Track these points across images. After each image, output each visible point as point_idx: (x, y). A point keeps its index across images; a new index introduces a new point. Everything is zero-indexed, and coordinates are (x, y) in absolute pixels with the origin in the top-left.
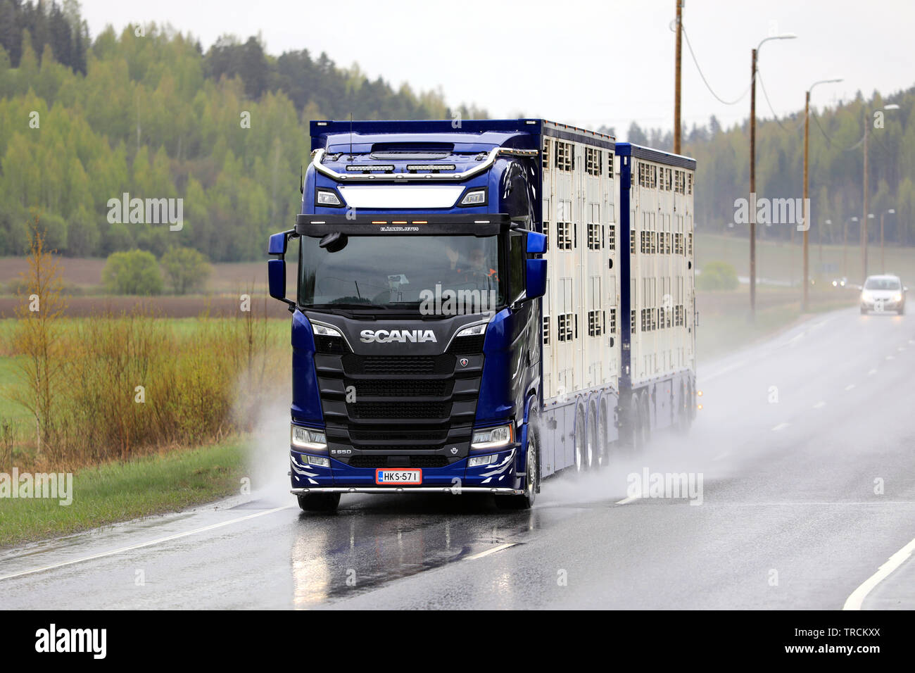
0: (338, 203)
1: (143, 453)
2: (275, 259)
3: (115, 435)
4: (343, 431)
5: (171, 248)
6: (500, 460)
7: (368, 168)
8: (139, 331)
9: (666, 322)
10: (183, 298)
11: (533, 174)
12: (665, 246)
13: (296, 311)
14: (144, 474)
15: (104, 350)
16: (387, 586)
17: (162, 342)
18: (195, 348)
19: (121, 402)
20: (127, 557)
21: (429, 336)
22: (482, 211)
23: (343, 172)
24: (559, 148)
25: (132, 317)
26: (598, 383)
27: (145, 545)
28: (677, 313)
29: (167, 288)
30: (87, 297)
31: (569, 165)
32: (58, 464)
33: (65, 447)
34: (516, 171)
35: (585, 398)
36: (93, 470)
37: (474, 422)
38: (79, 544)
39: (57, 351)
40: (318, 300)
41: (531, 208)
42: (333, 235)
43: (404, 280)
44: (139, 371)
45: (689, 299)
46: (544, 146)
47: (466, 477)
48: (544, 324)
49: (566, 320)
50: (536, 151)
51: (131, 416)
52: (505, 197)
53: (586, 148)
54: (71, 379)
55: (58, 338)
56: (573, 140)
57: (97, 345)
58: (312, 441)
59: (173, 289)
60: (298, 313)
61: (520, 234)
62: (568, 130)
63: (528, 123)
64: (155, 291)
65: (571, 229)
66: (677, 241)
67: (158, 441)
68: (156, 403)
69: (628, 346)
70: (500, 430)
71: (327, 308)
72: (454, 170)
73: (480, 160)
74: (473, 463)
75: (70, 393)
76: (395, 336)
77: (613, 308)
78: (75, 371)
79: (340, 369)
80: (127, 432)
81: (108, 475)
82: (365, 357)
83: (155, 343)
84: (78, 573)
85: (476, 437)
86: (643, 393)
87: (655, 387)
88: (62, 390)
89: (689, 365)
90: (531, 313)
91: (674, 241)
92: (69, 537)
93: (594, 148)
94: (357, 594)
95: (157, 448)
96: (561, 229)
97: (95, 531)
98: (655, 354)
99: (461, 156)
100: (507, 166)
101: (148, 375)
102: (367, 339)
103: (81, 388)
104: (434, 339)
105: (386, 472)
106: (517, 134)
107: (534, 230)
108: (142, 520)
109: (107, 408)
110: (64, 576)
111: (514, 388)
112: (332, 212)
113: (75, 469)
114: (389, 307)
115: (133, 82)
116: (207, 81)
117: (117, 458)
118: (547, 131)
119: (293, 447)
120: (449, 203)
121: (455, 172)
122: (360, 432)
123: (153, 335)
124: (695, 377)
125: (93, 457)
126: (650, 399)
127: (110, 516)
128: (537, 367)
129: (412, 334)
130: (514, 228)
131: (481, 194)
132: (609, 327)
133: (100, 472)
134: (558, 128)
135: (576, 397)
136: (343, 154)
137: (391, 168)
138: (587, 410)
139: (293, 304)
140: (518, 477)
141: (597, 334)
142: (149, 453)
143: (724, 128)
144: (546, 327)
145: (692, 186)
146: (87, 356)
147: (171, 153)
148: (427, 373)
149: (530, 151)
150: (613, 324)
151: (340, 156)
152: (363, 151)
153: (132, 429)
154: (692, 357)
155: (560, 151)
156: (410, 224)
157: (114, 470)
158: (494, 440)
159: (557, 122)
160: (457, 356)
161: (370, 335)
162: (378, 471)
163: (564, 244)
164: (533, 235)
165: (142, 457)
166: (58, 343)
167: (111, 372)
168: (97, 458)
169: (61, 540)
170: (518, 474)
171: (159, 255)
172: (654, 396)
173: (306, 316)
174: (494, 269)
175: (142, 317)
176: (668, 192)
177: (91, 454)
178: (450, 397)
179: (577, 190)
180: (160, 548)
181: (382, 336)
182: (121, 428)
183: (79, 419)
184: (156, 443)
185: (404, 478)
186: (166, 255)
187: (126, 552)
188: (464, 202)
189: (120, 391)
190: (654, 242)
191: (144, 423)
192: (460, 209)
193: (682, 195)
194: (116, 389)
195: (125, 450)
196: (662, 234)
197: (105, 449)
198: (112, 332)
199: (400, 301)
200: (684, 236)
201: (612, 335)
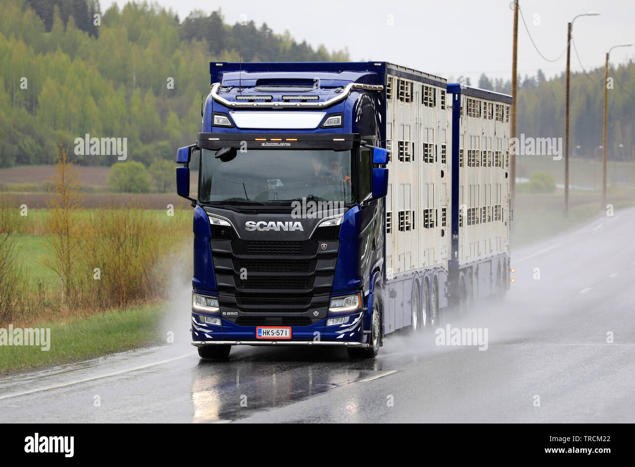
0: (229, 124)
1: (136, 304)
2: (182, 166)
3: (116, 291)
4: (232, 298)
5: (156, 160)
6: (351, 321)
7: (252, 98)
8: (133, 218)
9: (487, 218)
10: (164, 195)
11: (380, 104)
12: (487, 161)
13: (197, 206)
14: (136, 319)
15: (108, 231)
16: (306, 399)
17: (149, 226)
18: (172, 231)
19: (120, 268)
20: (123, 377)
21: (298, 226)
22: (339, 131)
23: (234, 101)
24: (400, 85)
25: (129, 208)
26: (432, 264)
27: (136, 368)
28: (496, 211)
29: (153, 188)
30: (97, 194)
31: (409, 98)
32: (76, 312)
33: (81, 299)
34: (365, 102)
35: (420, 275)
36: (100, 315)
37: (331, 292)
38: (90, 368)
39: (76, 232)
40: (213, 198)
41: (377, 130)
42: (225, 148)
43: (279, 184)
44: (133, 247)
45: (506, 200)
46: (388, 82)
47: (325, 334)
48: (387, 218)
49: (405, 216)
50: (382, 86)
51: (127, 278)
52: (357, 121)
53: (423, 86)
54: (85, 252)
55: (77, 222)
56: (412, 79)
57: (104, 228)
58: (208, 305)
59: (157, 189)
60: (198, 208)
61: (369, 150)
62: (408, 71)
63: (375, 64)
64: (145, 191)
65: (410, 147)
66: (497, 157)
67: (146, 295)
68: (144, 269)
69: (457, 237)
70: (351, 298)
71: (221, 205)
72: (318, 100)
73: (339, 92)
74: (331, 323)
75: (85, 261)
76: (272, 226)
77: (444, 207)
78: (89, 246)
79: (230, 251)
80: (124, 289)
81: (111, 319)
82: (248, 242)
83: (145, 227)
84: (89, 388)
85: (333, 303)
86: (468, 271)
87: (478, 267)
88: (79, 259)
89: (505, 250)
90: (376, 209)
91: (494, 157)
92: (83, 362)
93: (429, 86)
94: (285, 405)
95: (145, 301)
96: (402, 146)
97: (101, 358)
98: (478, 242)
99: (324, 89)
100: (359, 98)
101: (139, 249)
102: (251, 228)
103: (92, 257)
104: (301, 229)
105: (264, 329)
106: (367, 73)
107: (380, 147)
108: (135, 351)
109: (111, 272)
110: (80, 390)
111: (362, 267)
112: (225, 131)
113: (88, 315)
114: (267, 204)
115: (131, 43)
116: (183, 43)
117: (117, 307)
118: (390, 71)
119: (194, 310)
120: (314, 125)
121: (319, 102)
122: (244, 298)
123: (143, 222)
124: (510, 258)
125: (100, 306)
126: (474, 276)
127: (112, 349)
128: (381, 250)
129: (284, 224)
130: (363, 145)
131: (338, 119)
132: (440, 222)
133: (105, 317)
134: (399, 69)
135: (413, 273)
136: (234, 87)
137: (270, 98)
138: (422, 283)
139: (195, 202)
140: (365, 334)
141: (431, 227)
142: (140, 304)
143: (547, 79)
144: (388, 220)
145: (509, 116)
146: (97, 236)
147: (157, 93)
148: (296, 254)
149: (377, 86)
150: (444, 219)
151: (231, 89)
152: (249, 85)
153: (128, 287)
154: (507, 243)
155: (401, 87)
156: (284, 141)
157: (115, 316)
158: (347, 305)
159: (399, 64)
160: (319, 242)
161: (253, 225)
162: (258, 328)
163: (403, 157)
164: (378, 150)
165: (135, 307)
166: (77, 226)
167: (114, 247)
168: (103, 307)
169: (78, 364)
170: (365, 332)
171: (147, 165)
172: (477, 273)
173: (204, 210)
174: (348, 175)
175: (135, 209)
176: (490, 121)
177: (99, 304)
178: (313, 273)
179: (415, 117)
180: (146, 371)
181: (262, 226)
182: (120, 287)
183: (91, 280)
184: (145, 297)
185: (278, 334)
186: (152, 165)
187: (122, 373)
188: (326, 124)
189: (119, 260)
190: (479, 158)
191: (136, 283)
192: (322, 130)
193: (501, 122)
194: (117, 259)
195: (123, 302)
196: (485, 152)
197: (109, 301)
198: (115, 219)
199: (276, 199)
200: (502, 154)
201: (444, 228)
